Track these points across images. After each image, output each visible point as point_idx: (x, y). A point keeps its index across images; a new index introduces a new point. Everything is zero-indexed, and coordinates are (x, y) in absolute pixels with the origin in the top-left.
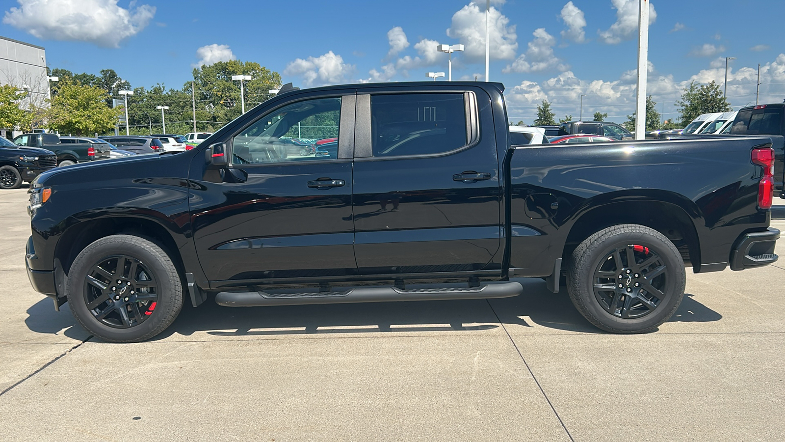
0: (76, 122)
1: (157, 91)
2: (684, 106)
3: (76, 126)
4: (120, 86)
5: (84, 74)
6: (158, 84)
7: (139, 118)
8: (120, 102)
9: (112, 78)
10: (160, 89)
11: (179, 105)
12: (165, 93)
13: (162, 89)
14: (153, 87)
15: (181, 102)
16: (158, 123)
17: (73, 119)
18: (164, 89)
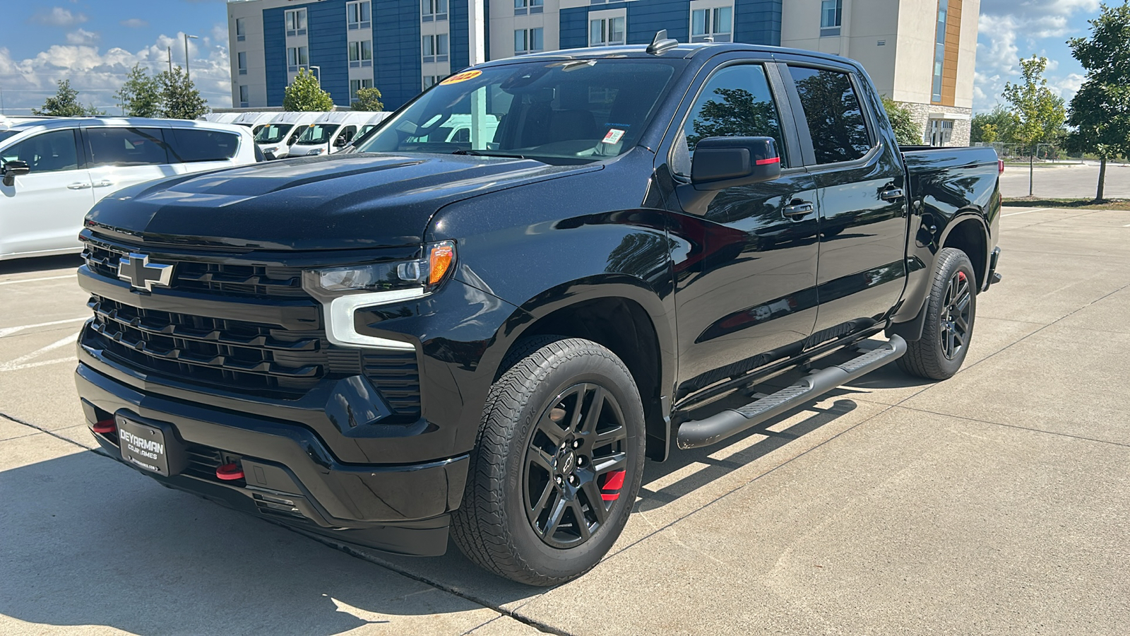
2: (129, 99)
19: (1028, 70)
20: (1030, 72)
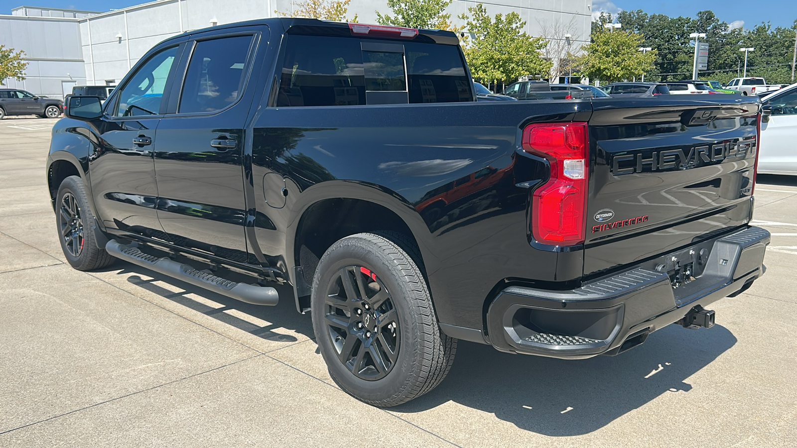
0: (605, 69)
1: (760, 30)
3: (604, 73)
4: (716, 27)
5: (680, 17)
6: (763, 23)
7: (731, 62)
8: (703, 45)
9: (709, 19)
10: (765, 28)
11: (783, 45)
12: (769, 32)
13: (767, 28)
14: (756, 26)
15: (786, 41)
16: (753, 66)
17: (602, 66)
18: (769, 26)
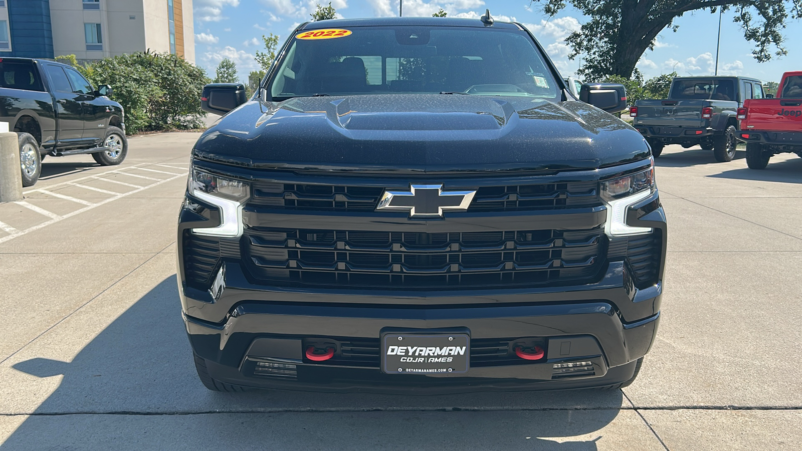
19: (269, 43)
20: (270, 45)
